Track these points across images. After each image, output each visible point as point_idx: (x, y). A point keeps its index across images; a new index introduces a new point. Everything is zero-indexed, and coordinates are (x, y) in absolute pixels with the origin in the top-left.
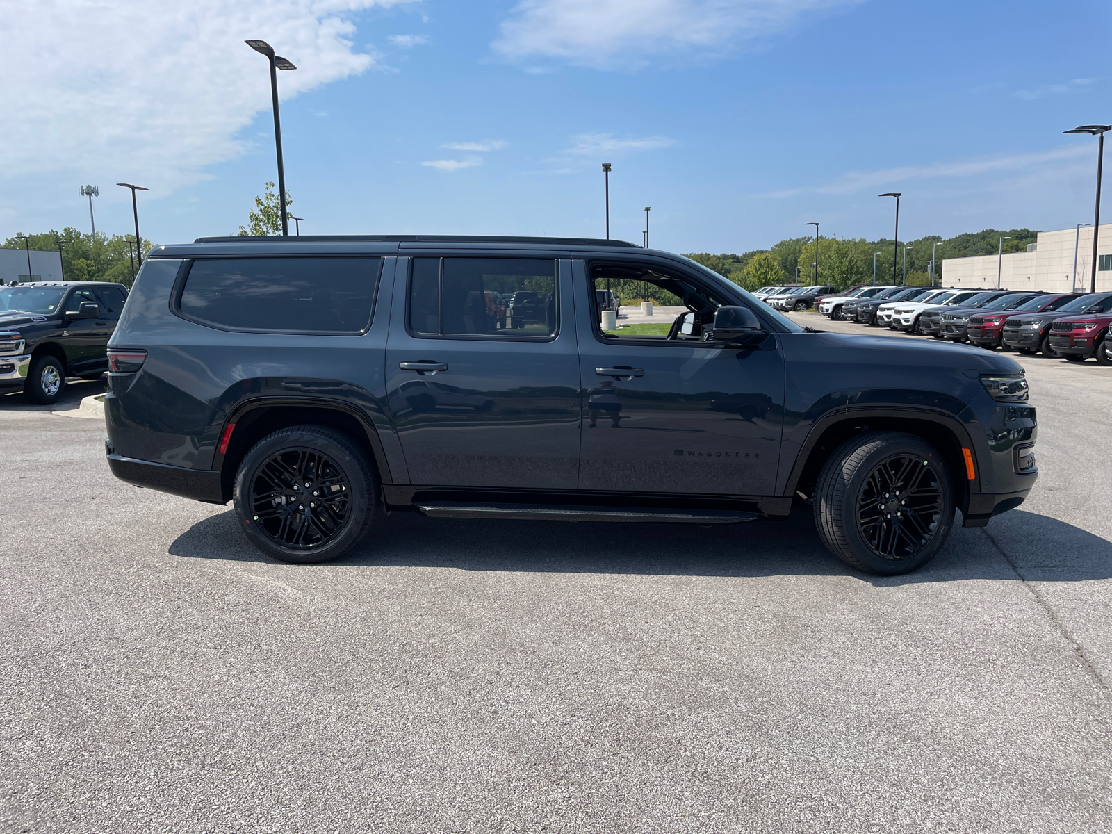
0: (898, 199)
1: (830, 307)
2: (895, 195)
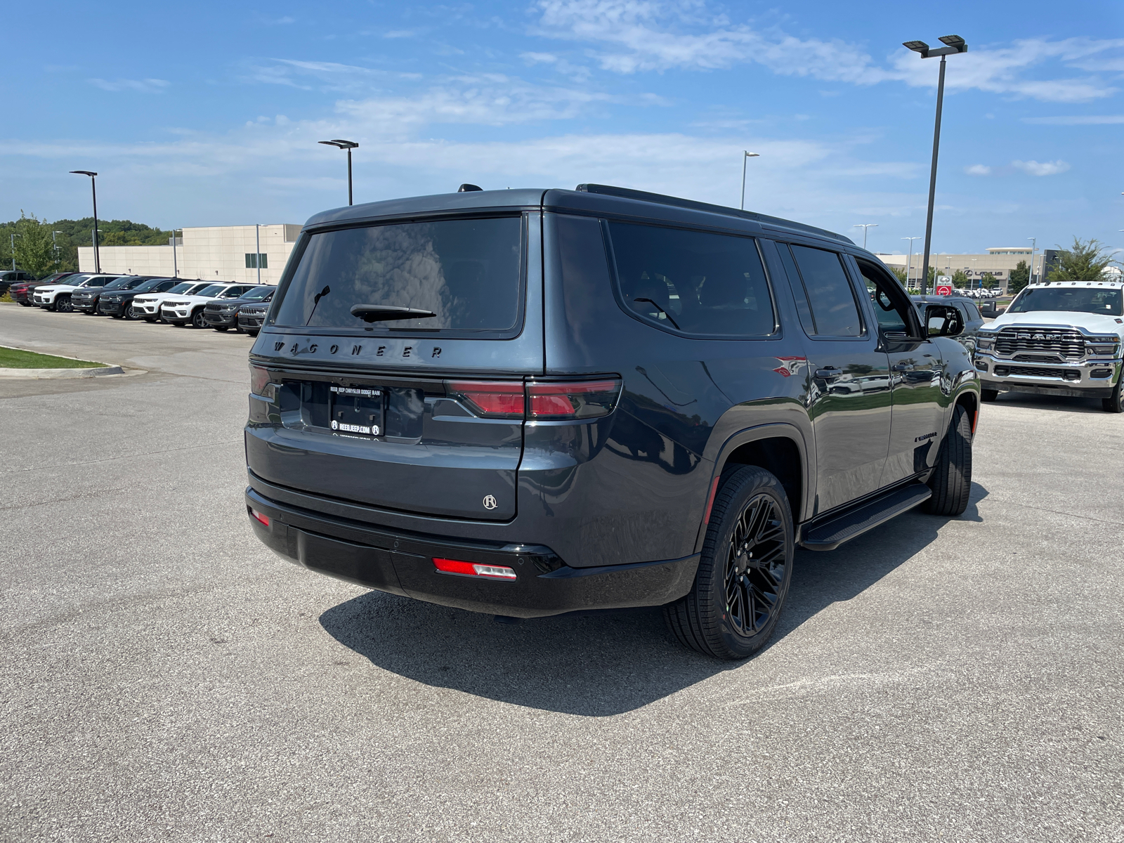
0: (93, 179)
1: (51, 296)
2: (89, 174)
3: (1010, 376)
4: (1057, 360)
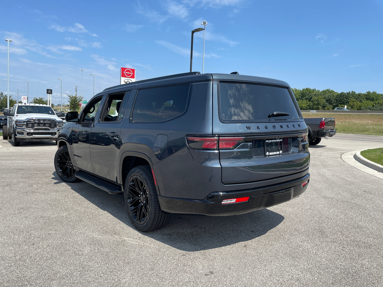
3: (33, 136)
4: (49, 130)
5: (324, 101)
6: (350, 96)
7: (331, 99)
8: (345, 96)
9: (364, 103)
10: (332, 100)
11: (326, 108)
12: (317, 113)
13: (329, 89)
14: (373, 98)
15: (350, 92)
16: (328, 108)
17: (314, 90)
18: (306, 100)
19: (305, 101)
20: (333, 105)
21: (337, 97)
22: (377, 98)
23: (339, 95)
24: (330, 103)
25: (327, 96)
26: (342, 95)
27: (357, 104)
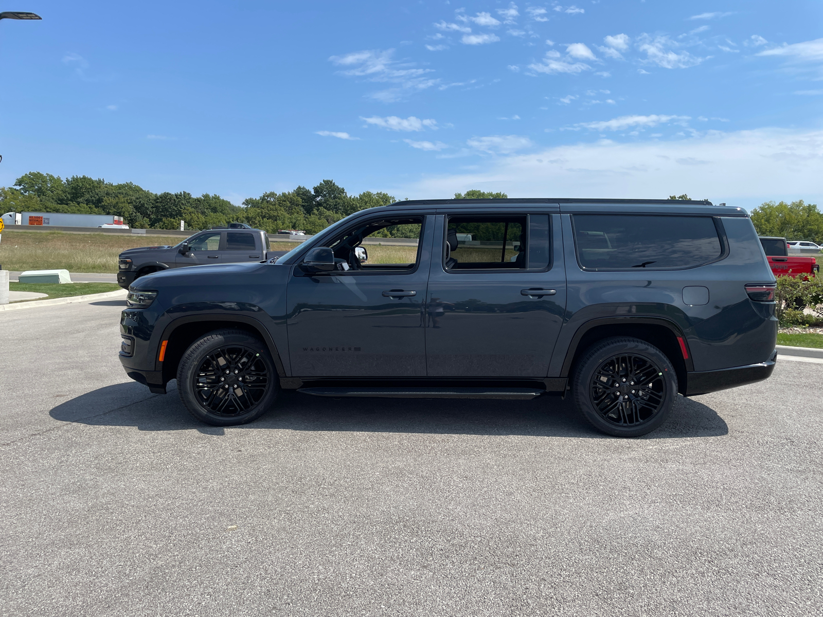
5: (130, 208)
6: (183, 202)
7: (145, 205)
8: (173, 201)
9: (212, 217)
10: (146, 208)
11: (137, 224)
12: (148, 235)
13: (131, 183)
14: (216, 207)
15: (181, 193)
16: (141, 225)
17: (100, 182)
18: (87, 204)
19: (85, 205)
20: (150, 220)
21: (157, 202)
22: (223, 208)
23: (161, 197)
24: (145, 214)
25: (134, 198)
26: (166, 197)
27: (198, 219)
